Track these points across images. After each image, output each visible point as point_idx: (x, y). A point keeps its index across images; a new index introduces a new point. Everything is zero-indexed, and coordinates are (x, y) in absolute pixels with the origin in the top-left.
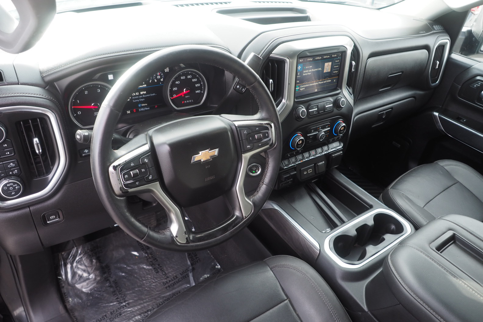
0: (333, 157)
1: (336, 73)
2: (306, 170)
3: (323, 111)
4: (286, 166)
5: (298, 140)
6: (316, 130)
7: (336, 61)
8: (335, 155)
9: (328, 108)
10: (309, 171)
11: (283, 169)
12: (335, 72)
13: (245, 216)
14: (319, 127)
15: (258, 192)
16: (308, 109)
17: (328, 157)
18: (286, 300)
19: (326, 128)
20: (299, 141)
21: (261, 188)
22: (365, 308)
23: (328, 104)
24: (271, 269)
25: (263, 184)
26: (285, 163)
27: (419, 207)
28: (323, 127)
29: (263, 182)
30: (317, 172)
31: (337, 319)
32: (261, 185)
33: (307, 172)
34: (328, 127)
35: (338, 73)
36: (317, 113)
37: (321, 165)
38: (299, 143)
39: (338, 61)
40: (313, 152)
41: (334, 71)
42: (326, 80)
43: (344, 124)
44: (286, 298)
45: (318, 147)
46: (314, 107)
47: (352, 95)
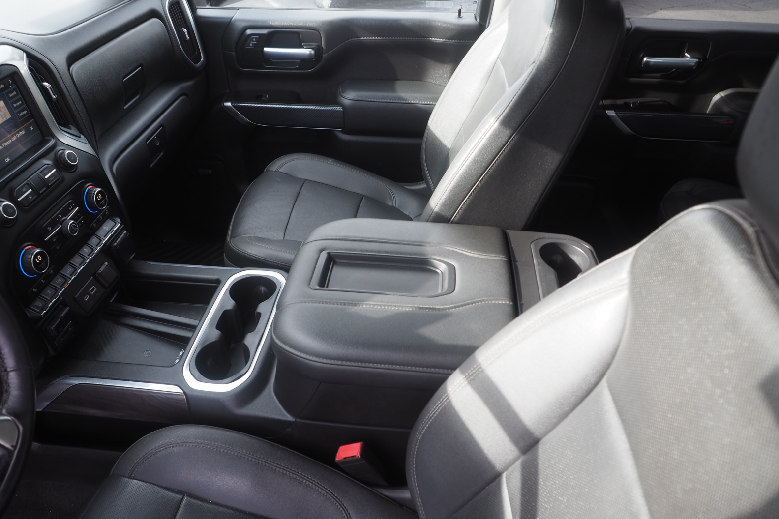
0: (115, 247)
1: (24, 115)
2: (86, 292)
3: (45, 188)
4: (42, 310)
5: (31, 258)
6: (54, 224)
7: (11, 95)
8: (117, 242)
9: (51, 179)
10: (92, 291)
11: (41, 317)
12: (22, 113)
13: (12, 446)
14: (57, 216)
15: (7, 391)
16: (13, 199)
17: (107, 250)
18: (183, 499)
19: (71, 211)
20: (36, 257)
21: (10, 381)
22: (289, 418)
23: (46, 171)
24: (130, 477)
25: (8, 374)
26: (38, 307)
27: (280, 240)
28: (66, 212)
29: (6, 370)
30: (107, 285)
31: (266, 462)
32: (5, 378)
33: (90, 295)
34: (74, 208)
35: (27, 113)
36: (36, 196)
37: (103, 270)
38: (38, 262)
39: (15, 93)
40: (76, 260)
41: (19, 112)
42: (15, 134)
43: (98, 190)
44: (181, 496)
45: (81, 247)
46: (24, 190)
47: (80, 137)
